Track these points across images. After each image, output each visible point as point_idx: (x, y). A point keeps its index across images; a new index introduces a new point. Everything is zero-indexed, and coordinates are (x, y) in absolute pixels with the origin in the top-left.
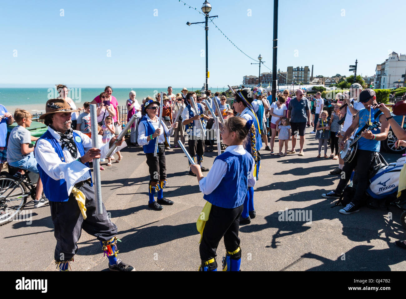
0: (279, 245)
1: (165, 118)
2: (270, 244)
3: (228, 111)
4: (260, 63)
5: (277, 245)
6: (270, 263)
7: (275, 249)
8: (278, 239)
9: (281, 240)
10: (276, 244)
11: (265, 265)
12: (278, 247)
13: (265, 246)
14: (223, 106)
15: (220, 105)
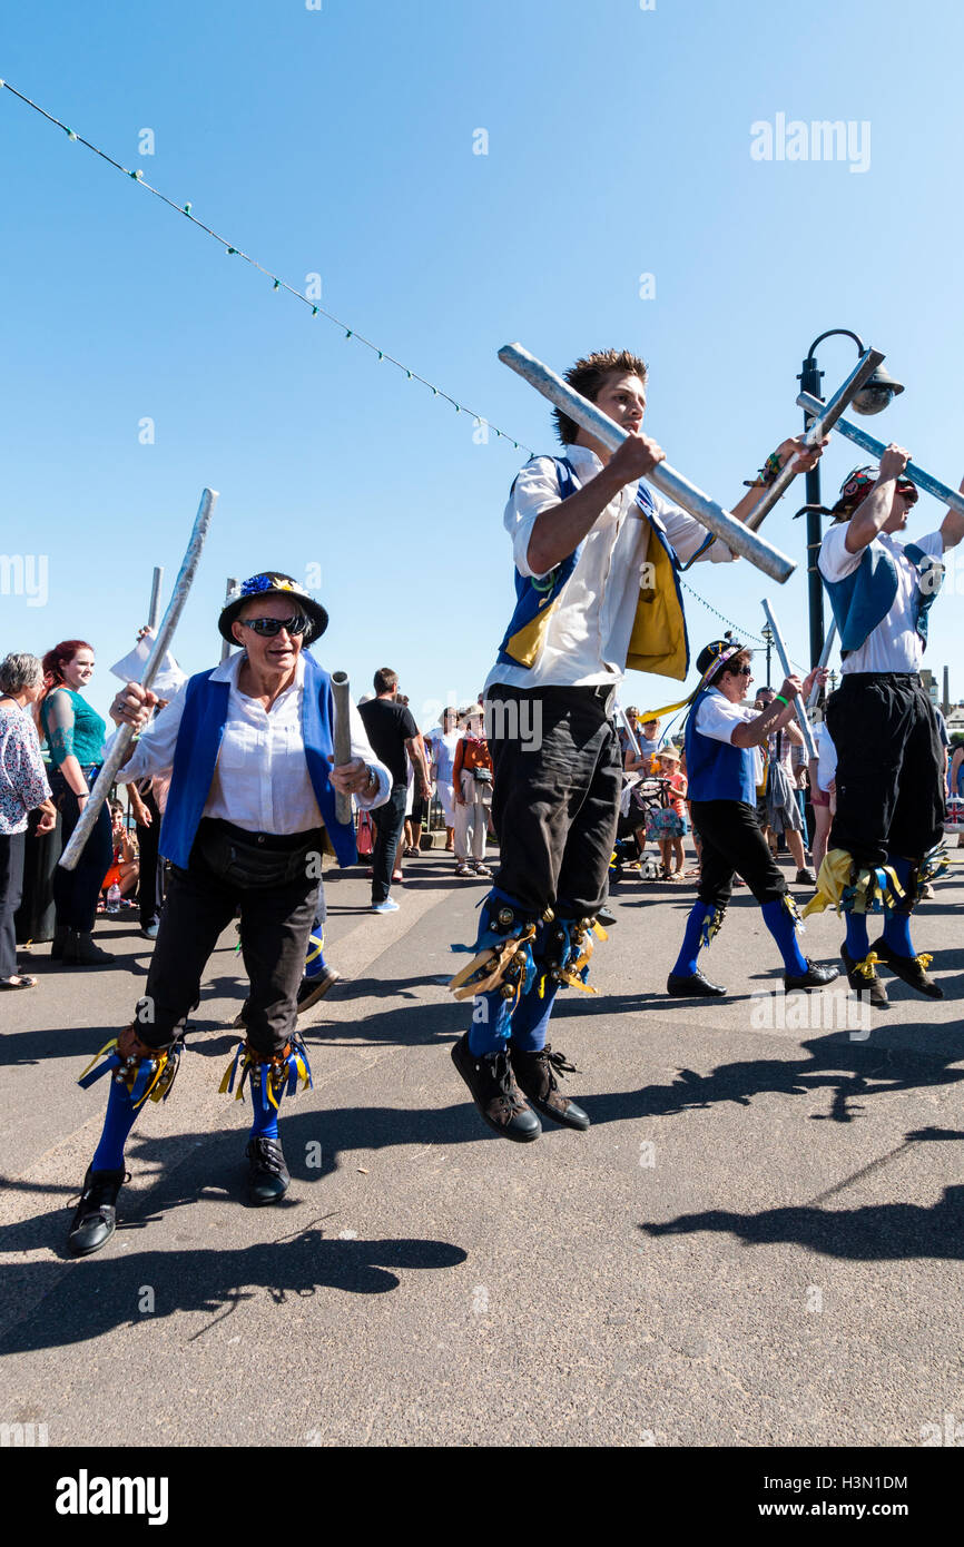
0: (859, 1116)
1: (475, 775)
2: (827, 1112)
3: (665, 755)
4: (769, 647)
5: (854, 1116)
6: (828, 1160)
7: (845, 1126)
8: (854, 1097)
9: (865, 1104)
10: (850, 1112)
11: (811, 1163)
12: (858, 1122)
13: (809, 1115)
14: (649, 742)
15: (643, 740)
